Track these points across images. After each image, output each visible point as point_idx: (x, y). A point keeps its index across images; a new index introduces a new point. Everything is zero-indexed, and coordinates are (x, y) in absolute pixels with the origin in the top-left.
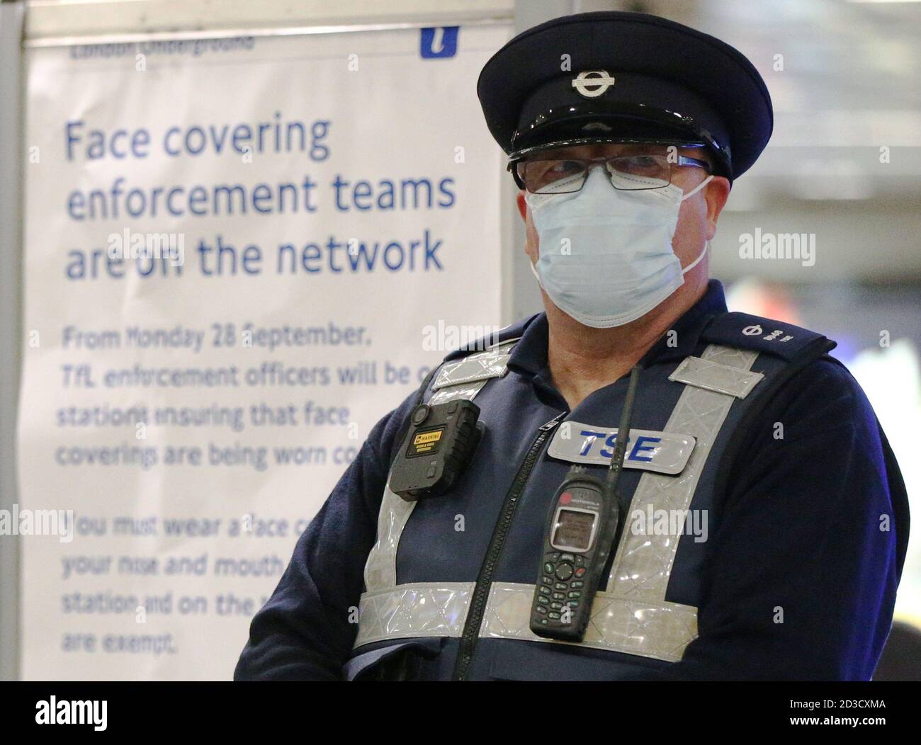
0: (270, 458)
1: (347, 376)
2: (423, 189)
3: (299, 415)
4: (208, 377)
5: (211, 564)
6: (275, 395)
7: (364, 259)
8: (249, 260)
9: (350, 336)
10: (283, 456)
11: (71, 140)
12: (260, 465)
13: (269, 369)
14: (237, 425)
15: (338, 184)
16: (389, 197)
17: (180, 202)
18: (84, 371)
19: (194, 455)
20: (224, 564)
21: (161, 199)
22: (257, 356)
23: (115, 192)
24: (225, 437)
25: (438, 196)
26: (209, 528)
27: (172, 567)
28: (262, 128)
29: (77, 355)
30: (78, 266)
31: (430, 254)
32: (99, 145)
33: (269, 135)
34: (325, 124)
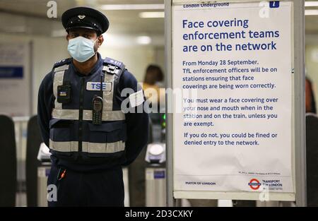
0: (234, 87)
1: (253, 70)
2: (271, 34)
3: (241, 78)
4: (219, 71)
5: (221, 108)
6: (235, 74)
7: (256, 47)
8: (229, 48)
9: (253, 62)
10: (237, 86)
11: (184, 24)
12: (232, 88)
13: (234, 69)
14: (226, 80)
15: (250, 32)
16: (263, 35)
17: (212, 36)
18: (188, 70)
19: (216, 87)
20: (224, 108)
21: (207, 36)
22: (231, 67)
23: (196, 34)
24: (223, 83)
25: (274, 35)
26: (220, 101)
27: (212, 109)
28: (231, 21)
29: (186, 67)
30: (186, 49)
31: (273, 46)
32: (191, 25)
33: (233, 23)
34: (247, 21)
